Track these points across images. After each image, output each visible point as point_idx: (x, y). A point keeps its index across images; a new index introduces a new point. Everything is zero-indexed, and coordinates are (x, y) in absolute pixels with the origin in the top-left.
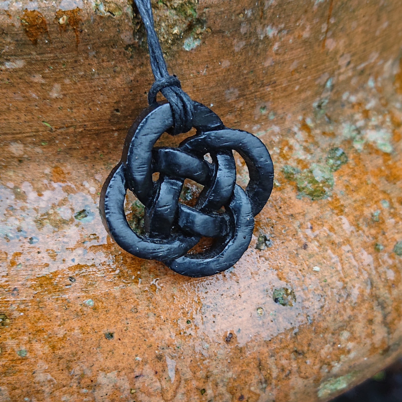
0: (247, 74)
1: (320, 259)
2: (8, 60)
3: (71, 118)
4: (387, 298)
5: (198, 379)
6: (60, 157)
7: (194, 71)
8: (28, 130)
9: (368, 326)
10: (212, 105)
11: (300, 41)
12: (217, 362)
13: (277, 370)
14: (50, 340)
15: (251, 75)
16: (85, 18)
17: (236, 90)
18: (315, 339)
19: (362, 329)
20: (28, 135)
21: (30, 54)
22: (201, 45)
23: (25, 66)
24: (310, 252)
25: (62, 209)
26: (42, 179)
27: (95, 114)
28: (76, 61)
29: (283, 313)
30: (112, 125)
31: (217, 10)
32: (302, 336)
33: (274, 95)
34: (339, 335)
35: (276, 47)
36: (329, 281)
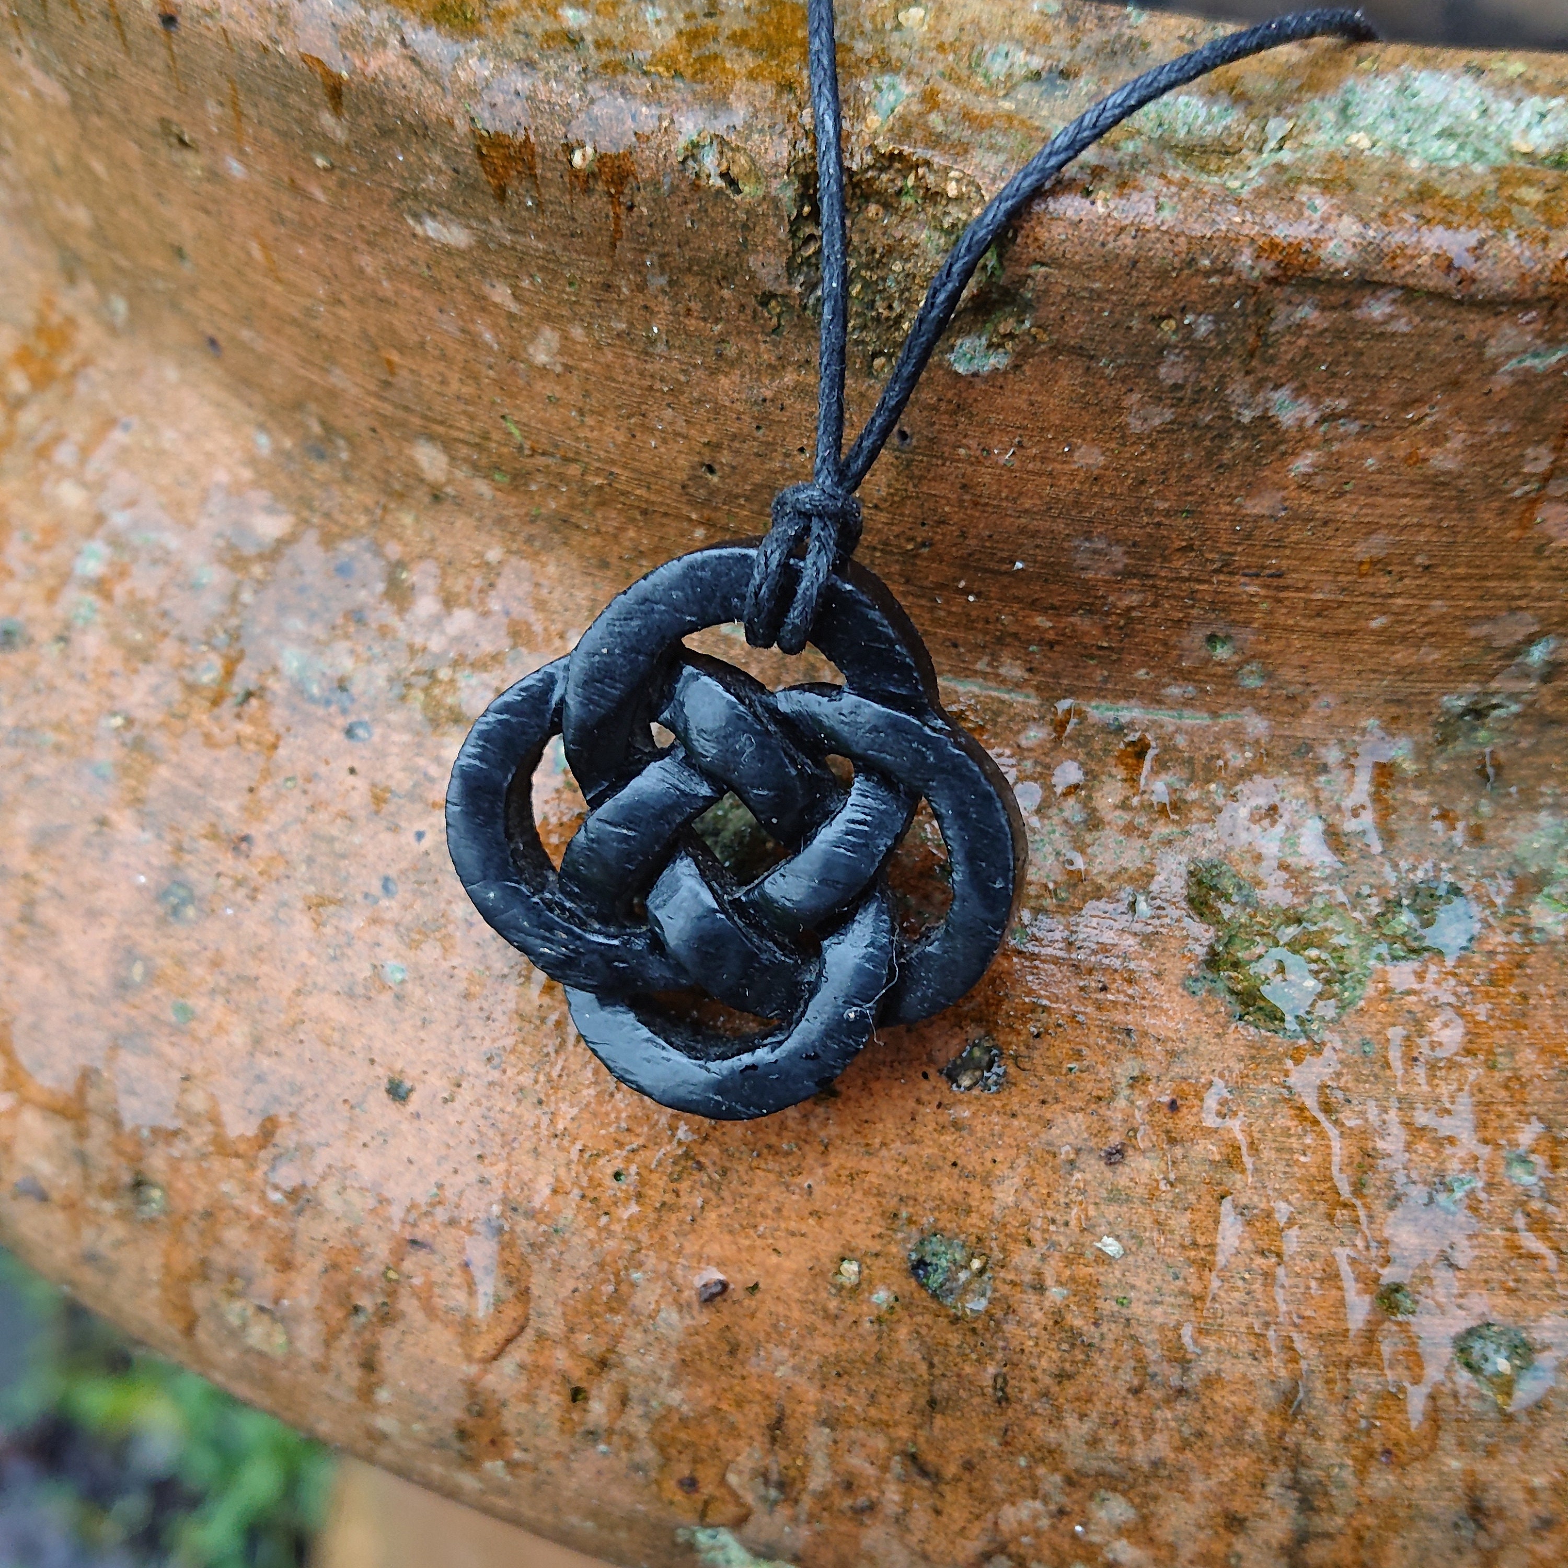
0: (1167, 513)
1: (1147, 1222)
2: (433, 215)
3: (577, 439)
4: (1343, 1486)
5: (574, 1353)
6: (534, 530)
7: (973, 443)
8: (463, 422)
9: (1221, 1531)
10: (1019, 565)
11: (1413, 473)
12: (651, 1338)
13: (829, 1476)
14: (258, 1016)
15: (1181, 522)
16: (646, 175)
17: (1117, 551)
18: (995, 1461)
19: (1193, 1529)
20: (461, 436)
21: (486, 221)
22: (1006, 373)
23: (471, 249)
24: (1123, 1182)
25: (474, 681)
26: (473, 571)
27: (645, 456)
28: (608, 287)
29: (919, 1319)
30: (689, 503)
31: (1078, 282)
32: (952, 1425)
33: (1271, 612)
34: (1091, 1497)
35: (1303, 463)
36: (1137, 1309)
